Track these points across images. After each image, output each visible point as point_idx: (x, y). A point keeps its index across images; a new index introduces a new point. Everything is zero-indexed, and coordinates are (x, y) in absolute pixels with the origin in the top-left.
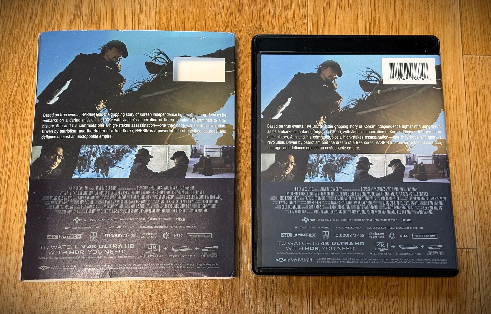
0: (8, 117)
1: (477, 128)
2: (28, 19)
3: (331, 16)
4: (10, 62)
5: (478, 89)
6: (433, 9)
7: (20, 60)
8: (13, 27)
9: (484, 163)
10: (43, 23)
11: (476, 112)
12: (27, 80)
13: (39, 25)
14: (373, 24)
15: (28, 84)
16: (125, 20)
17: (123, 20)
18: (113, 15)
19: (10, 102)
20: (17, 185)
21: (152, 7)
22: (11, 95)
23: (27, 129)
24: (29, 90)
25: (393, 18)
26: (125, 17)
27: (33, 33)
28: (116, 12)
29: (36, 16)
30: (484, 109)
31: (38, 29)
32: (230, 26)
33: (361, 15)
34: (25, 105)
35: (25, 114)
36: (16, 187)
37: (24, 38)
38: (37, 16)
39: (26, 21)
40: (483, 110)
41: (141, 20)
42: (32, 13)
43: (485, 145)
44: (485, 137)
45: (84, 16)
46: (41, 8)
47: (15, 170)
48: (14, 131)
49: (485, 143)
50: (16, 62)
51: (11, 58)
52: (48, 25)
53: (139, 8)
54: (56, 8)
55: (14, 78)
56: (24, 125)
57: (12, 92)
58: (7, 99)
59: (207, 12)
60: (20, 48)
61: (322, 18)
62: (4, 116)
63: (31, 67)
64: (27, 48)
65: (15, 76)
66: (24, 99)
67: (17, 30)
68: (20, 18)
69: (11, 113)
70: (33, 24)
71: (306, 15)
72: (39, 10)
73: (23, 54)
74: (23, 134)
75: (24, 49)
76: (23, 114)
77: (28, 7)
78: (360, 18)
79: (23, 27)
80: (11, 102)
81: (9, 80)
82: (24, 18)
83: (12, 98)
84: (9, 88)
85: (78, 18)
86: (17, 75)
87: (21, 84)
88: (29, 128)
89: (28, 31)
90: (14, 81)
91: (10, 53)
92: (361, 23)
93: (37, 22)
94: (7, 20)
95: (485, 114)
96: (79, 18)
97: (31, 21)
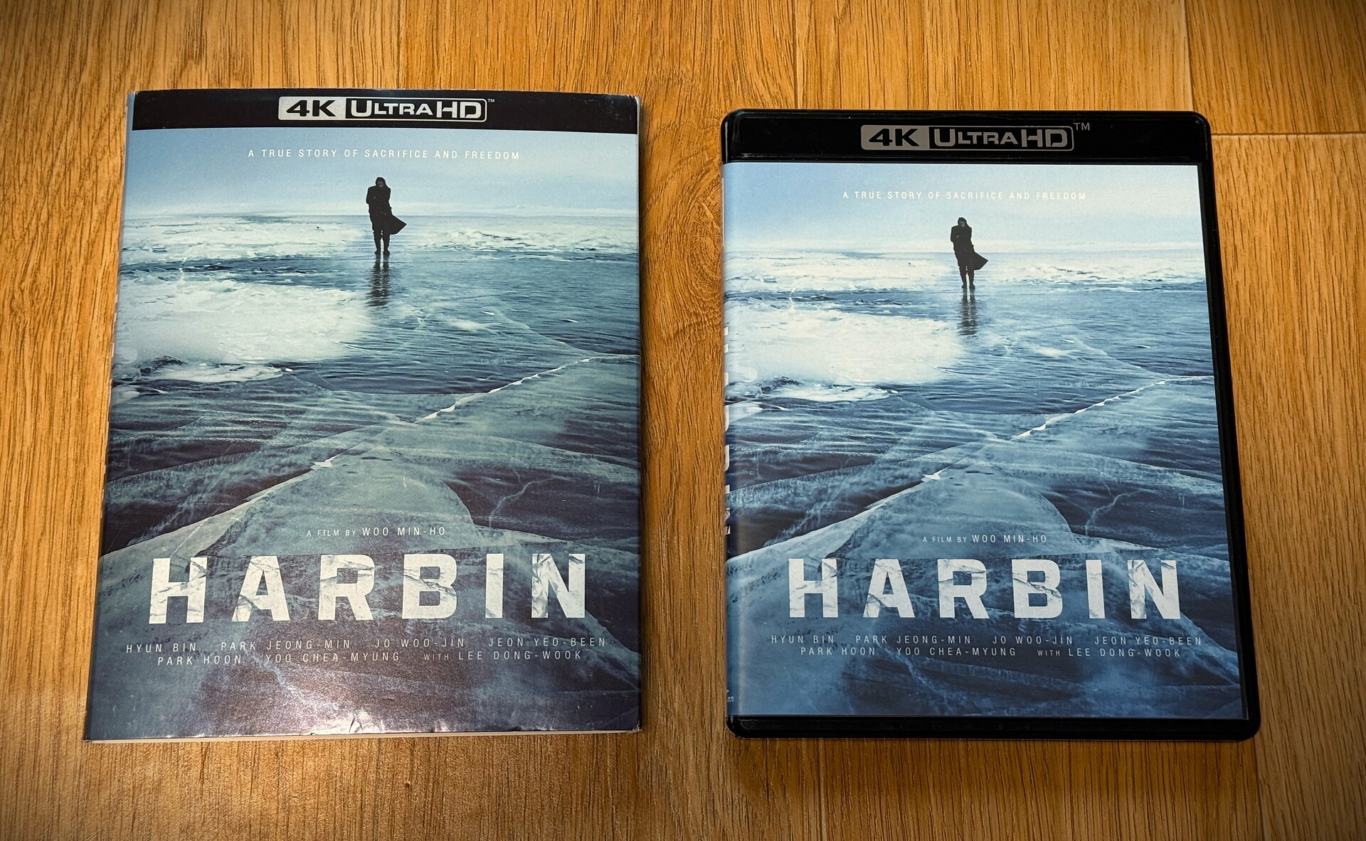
0: (20, 330)
1: (1238, 325)
2: (62, 70)
3: (854, 43)
4: (20, 186)
5: (1238, 222)
6: (1117, 16)
7: (45, 181)
8: (23, 93)
9: (1256, 414)
10: (103, 79)
11: (1234, 282)
12: (65, 232)
13: (92, 84)
14: (963, 60)
15: (69, 242)
16: (318, 67)
17: (314, 67)
18: (285, 54)
19: (22, 291)
20: (49, 508)
21: (387, 30)
22: (25, 272)
23: (71, 361)
24: (73, 258)
25: (1016, 44)
26: (318, 57)
27: (77, 107)
28: (294, 45)
29: (83, 63)
30: (1255, 274)
31: (90, 96)
32: (593, 76)
33: (932, 36)
34: (63, 299)
35: (63, 322)
36: (49, 513)
37: (55, 123)
38: (85, 63)
39: (56, 77)
40: (1251, 278)
41: (361, 65)
42: (73, 56)
43: (1260, 367)
44: (1258, 347)
45: (210, 58)
46: (96, 40)
47: (43, 469)
48: (38, 369)
49: (1259, 362)
50: (35, 186)
51: (22, 174)
52: (115, 84)
53: (354, 34)
54: (136, 40)
55: (33, 227)
56: (61, 350)
57: (27, 265)
58: (16, 284)
59: (533, 42)
60: (44, 149)
61: (831, 49)
62: (9, 328)
63: (76, 196)
64: (62, 148)
65: (34, 221)
66: (60, 282)
67: (35, 101)
68: (41, 68)
69: (28, 319)
70: (77, 84)
71: (791, 42)
72: (90, 46)
73: (53, 165)
74: (61, 376)
75: (55, 149)
76: (59, 322)
77: (60, 39)
78: (930, 46)
79: (50, 92)
80: (26, 292)
81: (18, 233)
82: (53, 68)
83: (28, 280)
84: (20, 254)
85: (194, 66)
86: (38, 219)
87: (51, 243)
88: (76, 358)
89: (65, 102)
90: (32, 235)
91: (19, 163)
92: (934, 58)
93: (86, 78)
94: (8, 76)
95: (1256, 287)
96: (197, 63)
97: (72, 76)
